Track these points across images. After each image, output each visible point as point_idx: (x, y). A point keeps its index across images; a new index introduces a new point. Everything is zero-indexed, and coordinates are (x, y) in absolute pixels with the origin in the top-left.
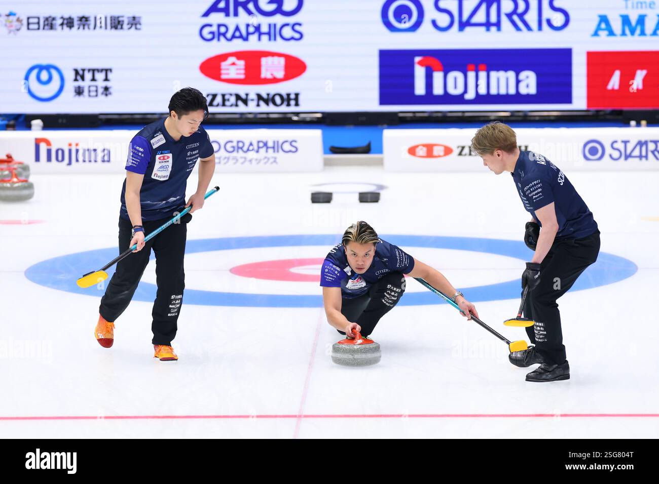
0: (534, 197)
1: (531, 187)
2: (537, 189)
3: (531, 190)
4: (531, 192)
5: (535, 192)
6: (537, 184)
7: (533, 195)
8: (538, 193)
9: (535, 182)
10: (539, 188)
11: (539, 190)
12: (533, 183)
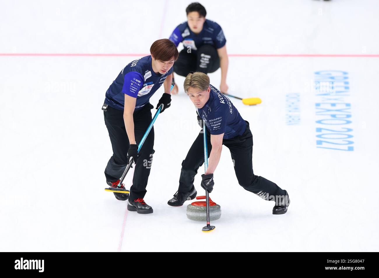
0: (214, 127)
1: (215, 121)
2: (218, 123)
3: (214, 123)
4: (214, 124)
5: (216, 125)
6: (219, 120)
7: (214, 126)
8: (218, 126)
9: (218, 118)
10: (220, 122)
11: (219, 124)
12: (217, 119)
